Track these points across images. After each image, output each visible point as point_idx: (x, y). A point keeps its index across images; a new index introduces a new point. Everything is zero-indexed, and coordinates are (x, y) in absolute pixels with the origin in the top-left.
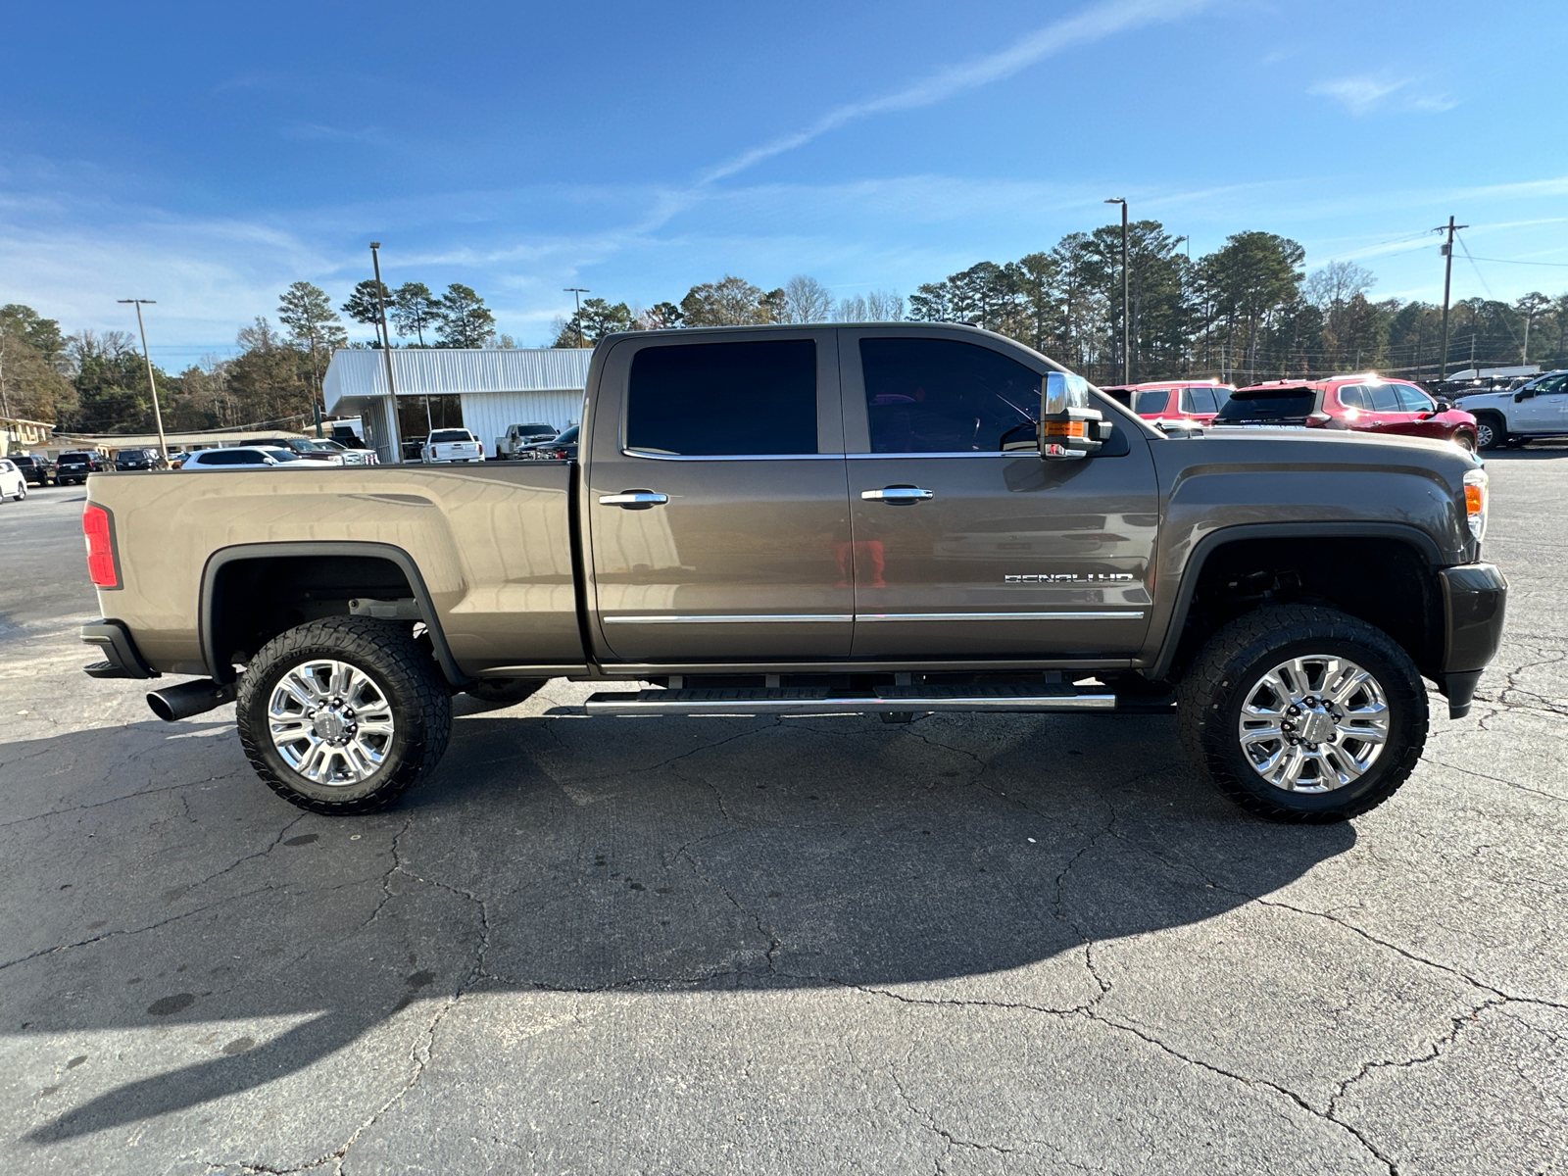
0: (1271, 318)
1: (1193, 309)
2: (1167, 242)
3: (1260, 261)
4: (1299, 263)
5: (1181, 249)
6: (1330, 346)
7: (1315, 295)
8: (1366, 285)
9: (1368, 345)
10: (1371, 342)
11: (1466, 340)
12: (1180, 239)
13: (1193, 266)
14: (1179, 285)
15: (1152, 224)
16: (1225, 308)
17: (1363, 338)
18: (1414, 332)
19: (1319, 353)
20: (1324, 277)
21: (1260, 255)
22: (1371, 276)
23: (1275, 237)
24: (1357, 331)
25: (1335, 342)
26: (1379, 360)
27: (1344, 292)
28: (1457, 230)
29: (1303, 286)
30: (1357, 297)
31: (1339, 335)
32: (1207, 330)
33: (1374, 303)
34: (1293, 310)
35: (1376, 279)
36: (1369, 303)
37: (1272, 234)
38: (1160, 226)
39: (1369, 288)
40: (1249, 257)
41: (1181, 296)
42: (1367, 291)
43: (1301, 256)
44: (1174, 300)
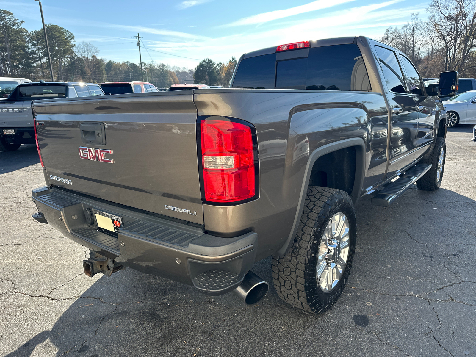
0: (65, 61)
1: (32, 53)
2: (17, 21)
3: (58, 37)
4: (73, 40)
5: (22, 26)
6: (88, 73)
7: (79, 53)
8: (96, 52)
9: (100, 74)
10: (101, 73)
11: (128, 75)
12: (22, 22)
13: (30, 34)
14: (25, 41)
15: (8, 12)
16: (46, 54)
17: (99, 71)
18: (112, 71)
19: (85, 75)
20: (81, 47)
21: (58, 35)
22: (98, 49)
23: (62, 28)
24: (96, 69)
25: (90, 72)
26: (105, 80)
27: (90, 54)
28: (141, 38)
29: (74, 49)
30: (94, 56)
31: (91, 69)
32: (41, 62)
33: (99, 59)
34: (73, 58)
35: (99, 51)
36: (98, 59)
37: (61, 27)
38: (12, 14)
39: (97, 54)
40: (54, 34)
41: (27, 47)
42: (97, 55)
43: (73, 38)
44: (24, 47)
